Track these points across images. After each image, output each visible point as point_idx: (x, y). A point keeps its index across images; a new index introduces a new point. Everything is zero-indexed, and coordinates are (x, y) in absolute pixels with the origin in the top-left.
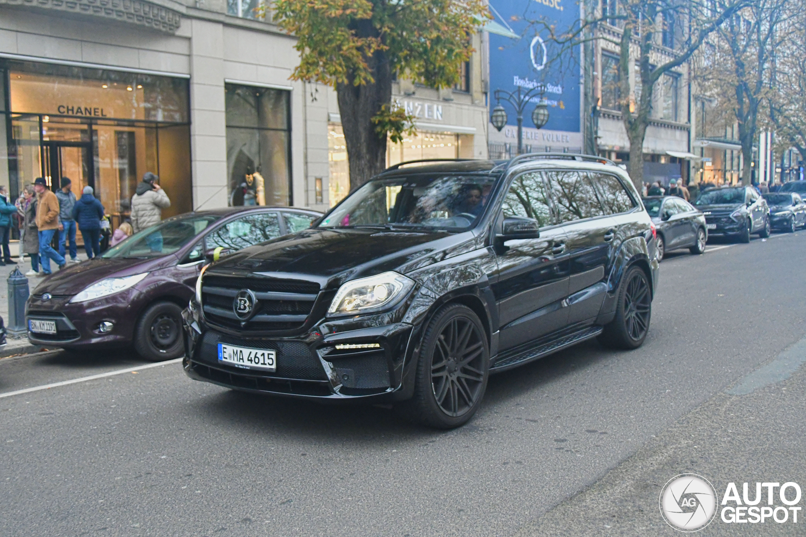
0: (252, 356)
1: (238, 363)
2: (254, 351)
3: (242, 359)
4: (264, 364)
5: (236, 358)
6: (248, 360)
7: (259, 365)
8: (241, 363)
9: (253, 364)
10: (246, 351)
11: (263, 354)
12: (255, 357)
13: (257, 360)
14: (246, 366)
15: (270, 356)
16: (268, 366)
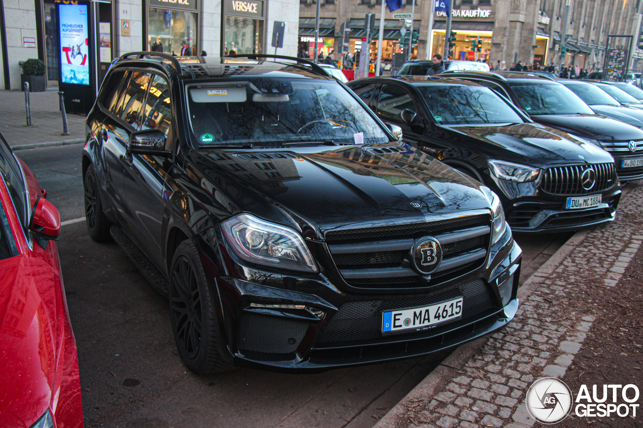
0: (440, 311)
1: (422, 325)
2: (442, 305)
3: (428, 319)
4: (452, 315)
5: (417, 321)
6: (435, 317)
7: (448, 318)
8: (426, 323)
9: (441, 320)
10: (433, 309)
11: (452, 305)
12: (444, 310)
13: (445, 314)
14: (431, 325)
15: (459, 304)
16: (456, 316)
